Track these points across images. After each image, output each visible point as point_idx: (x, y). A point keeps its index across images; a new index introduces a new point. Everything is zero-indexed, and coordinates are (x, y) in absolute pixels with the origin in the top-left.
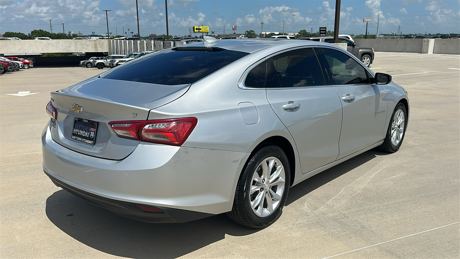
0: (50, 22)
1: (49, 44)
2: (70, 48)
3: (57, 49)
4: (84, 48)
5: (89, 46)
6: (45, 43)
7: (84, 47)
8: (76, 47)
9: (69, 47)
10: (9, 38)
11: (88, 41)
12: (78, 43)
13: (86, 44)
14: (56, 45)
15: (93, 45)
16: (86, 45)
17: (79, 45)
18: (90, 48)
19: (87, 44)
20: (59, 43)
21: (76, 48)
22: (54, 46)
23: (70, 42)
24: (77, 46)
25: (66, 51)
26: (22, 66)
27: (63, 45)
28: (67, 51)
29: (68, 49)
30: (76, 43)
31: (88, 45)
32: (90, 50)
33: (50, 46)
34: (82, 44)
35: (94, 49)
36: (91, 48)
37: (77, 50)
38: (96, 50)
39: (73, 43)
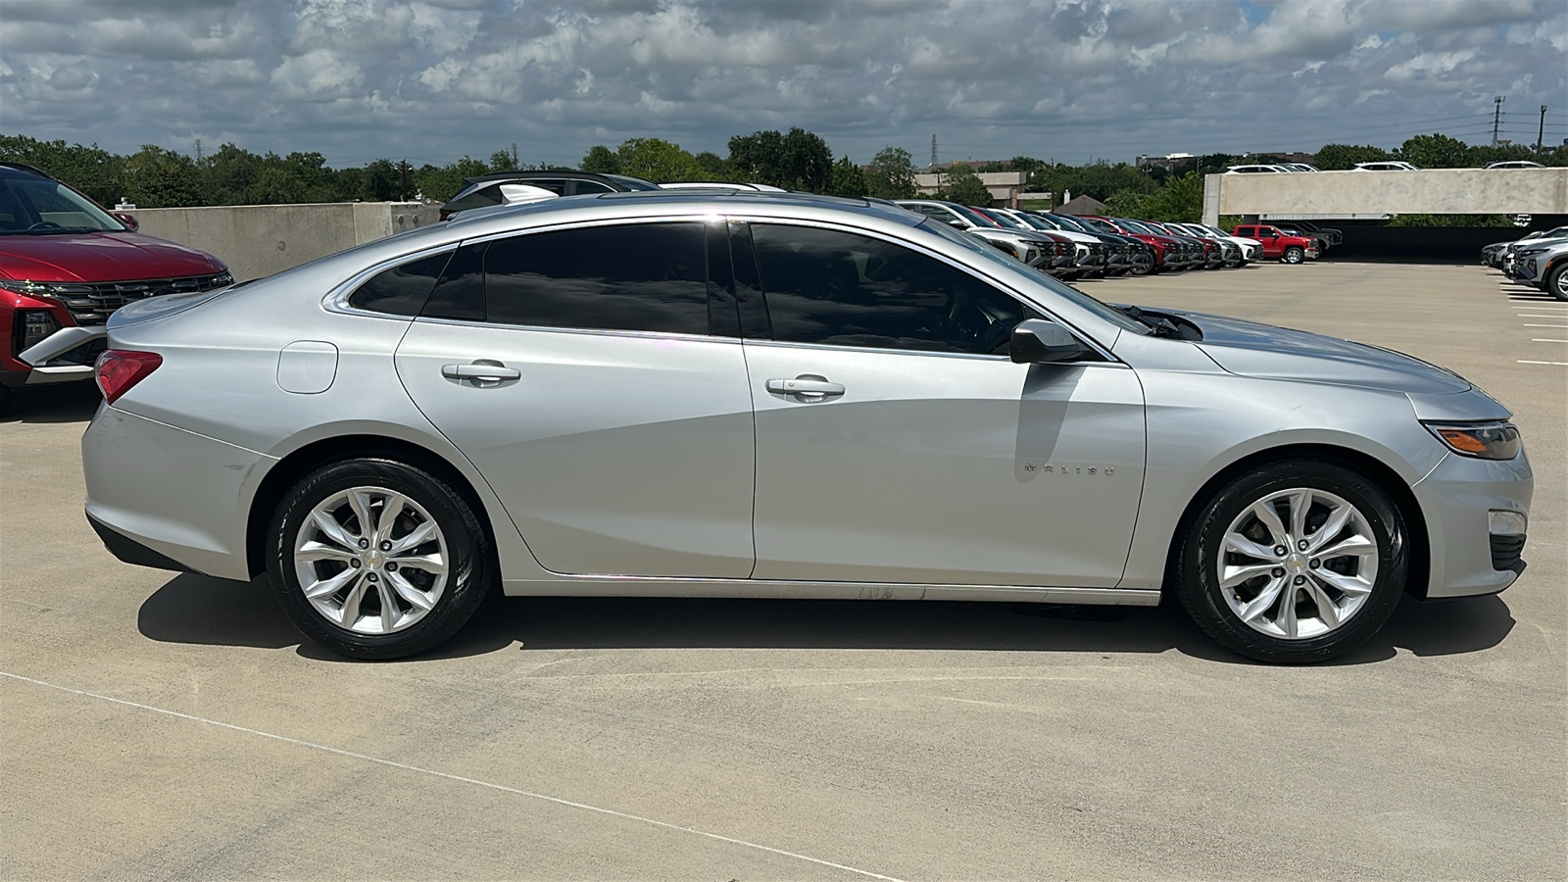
0: (1498, 107)
1: (1391, 184)
2: (1459, 199)
3: (1414, 200)
4: (1514, 198)
5: (1532, 193)
6: (1379, 182)
7: (1515, 193)
8: (1482, 196)
9: (1459, 194)
10: (1271, 167)
11: (1534, 175)
12: (1492, 181)
13: (1523, 183)
14: (1414, 187)
15: (1551, 186)
16: (1523, 189)
17: (1495, 187)
18: (1537, 197)
19: (1527, 186)
20: (1425, 182)
21: (1485, 198)
22: (1406, 193)
23: (1465, 177)
24: (1489, 193)
25: (1443, 208)
26: (1251, 255)
27: (1439, 188)
28: (1449, 209)
29: (1452, 200)
30: (1488, 180)
31: (1532, 190)
32: (1536, 205)
33: (1393, 189)
34: (1508, 183)
35: (1551, 203)
36: (1543, 201)
37: (1485, 206)
38: (1557, 205)
39: (1475, 179)
